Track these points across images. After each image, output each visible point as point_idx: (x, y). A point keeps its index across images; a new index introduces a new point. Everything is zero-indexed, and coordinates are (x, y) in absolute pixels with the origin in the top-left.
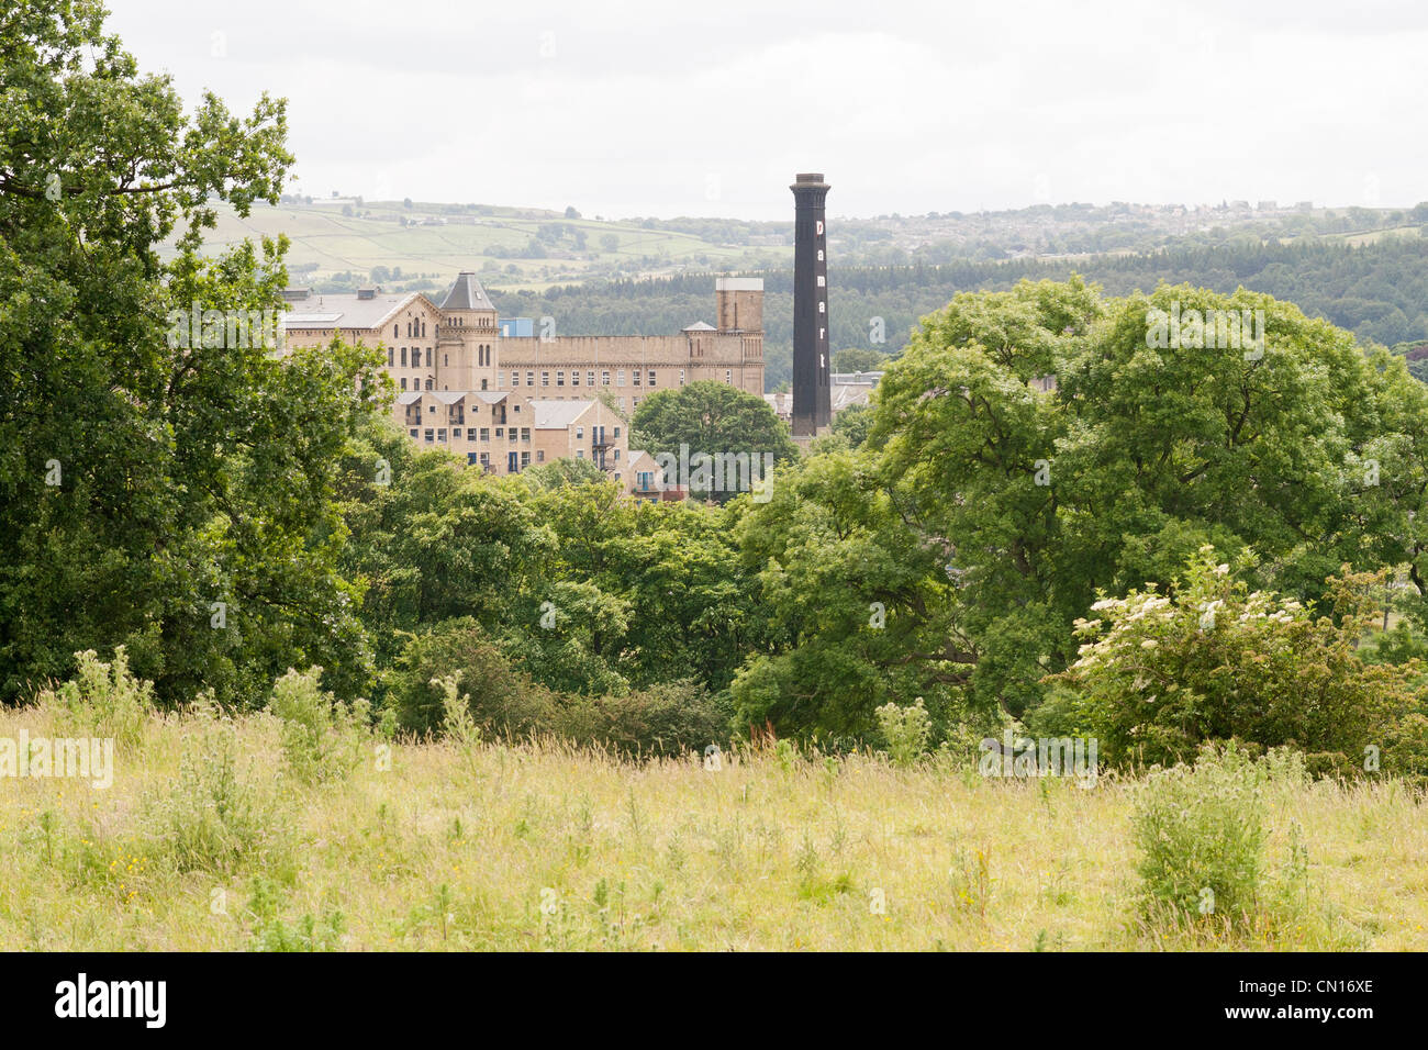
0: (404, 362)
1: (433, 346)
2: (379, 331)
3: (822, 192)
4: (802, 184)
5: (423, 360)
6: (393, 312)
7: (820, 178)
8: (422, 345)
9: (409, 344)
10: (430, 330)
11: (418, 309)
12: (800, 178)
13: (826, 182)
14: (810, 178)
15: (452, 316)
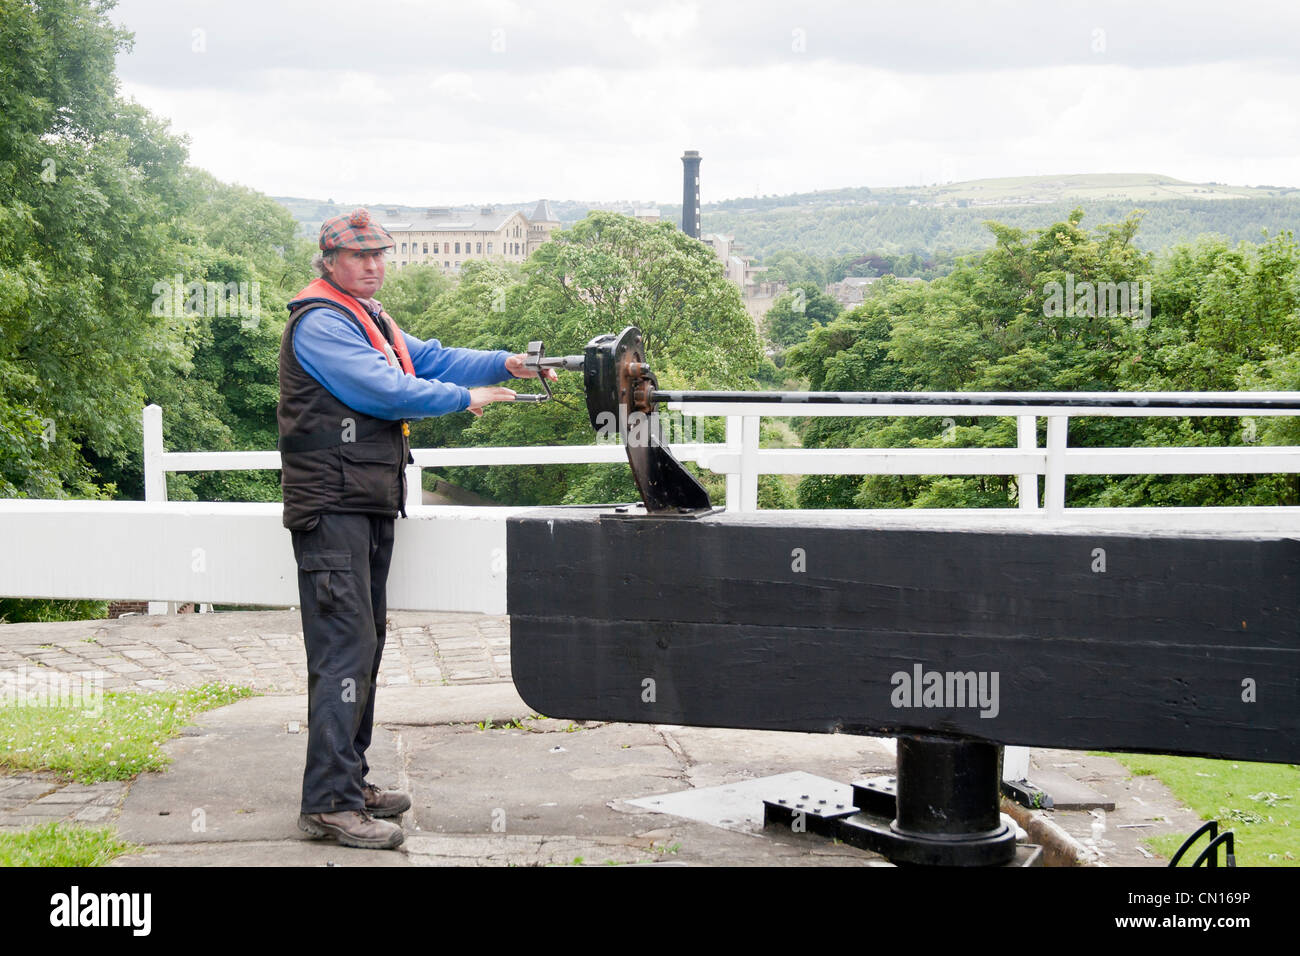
0: (511, 252)
1: (525, 242)
2: (499, 233)
3: (698, 161)
4: (688, 156)
5: (520, 250)
6: (506, 221)
7: (697, 153)
8: (521, 241)
9: (514, 241)
10: (524, 232)
11: (518, 220)
12: (687, 153)
13: (700, 155)
14: (692, 153)
15: (536, 225)
